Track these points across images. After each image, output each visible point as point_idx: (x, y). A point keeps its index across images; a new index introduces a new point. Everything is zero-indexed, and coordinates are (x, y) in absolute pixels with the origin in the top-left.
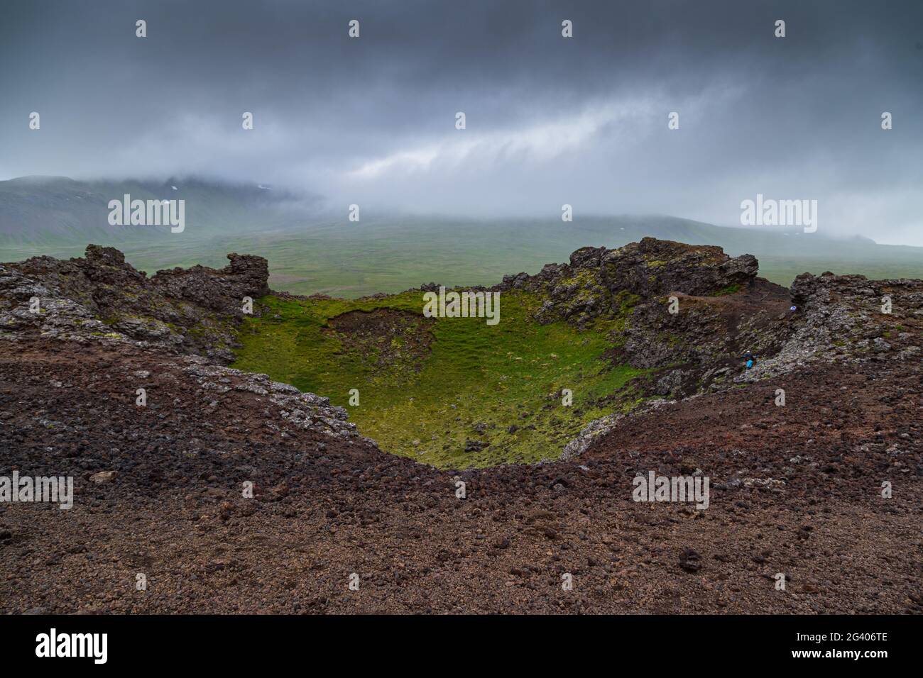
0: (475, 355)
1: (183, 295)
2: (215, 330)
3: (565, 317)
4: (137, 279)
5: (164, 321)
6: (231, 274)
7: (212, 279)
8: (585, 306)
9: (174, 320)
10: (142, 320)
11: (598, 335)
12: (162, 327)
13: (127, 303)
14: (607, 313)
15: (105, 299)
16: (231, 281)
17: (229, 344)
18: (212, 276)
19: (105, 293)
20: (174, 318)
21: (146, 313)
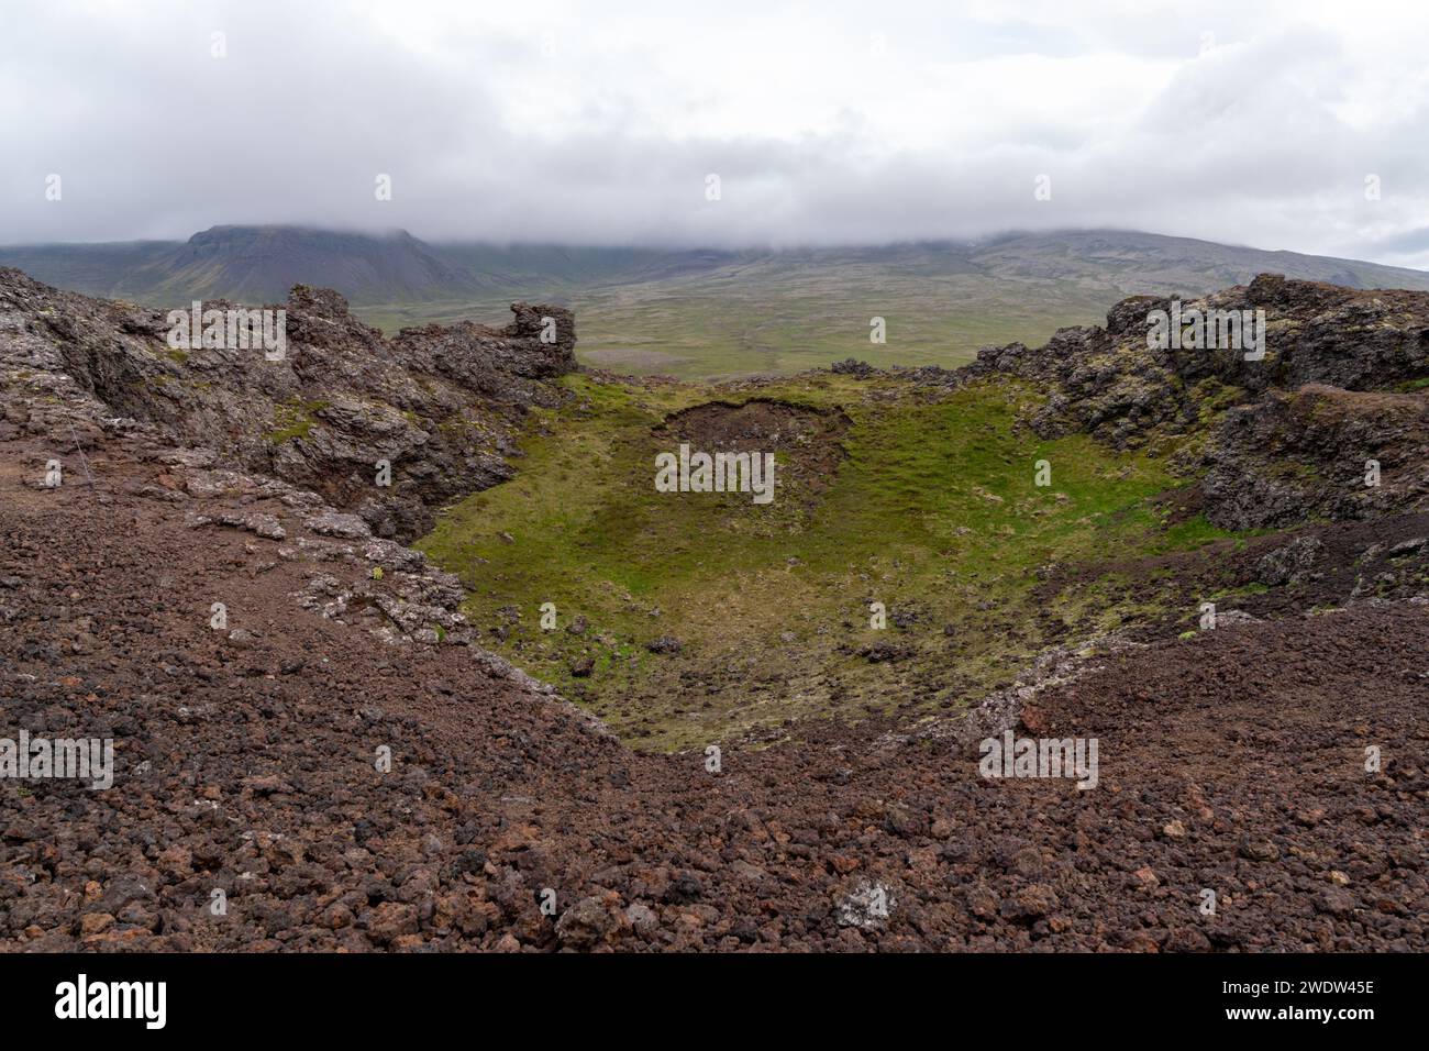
0: (911, 488)
1: (436, 367)
2: (481, 425)
3: (1090, 426)
4: (363, 339)
5: (402, 407)
6: (515, 336)
7: (483, 344)
8: (1129, 406)
9: (418, 407)
10: (366, 405)
11: (1151, 461)
12: (394, 417)
13: (344, 377)
14: (1172, 420)
15: (312, 370)
16: (514, 347)
17: (502, 450)
18: (485, 339)
19: (312, 359)
20: (416, 404)
21: (373, 394)
